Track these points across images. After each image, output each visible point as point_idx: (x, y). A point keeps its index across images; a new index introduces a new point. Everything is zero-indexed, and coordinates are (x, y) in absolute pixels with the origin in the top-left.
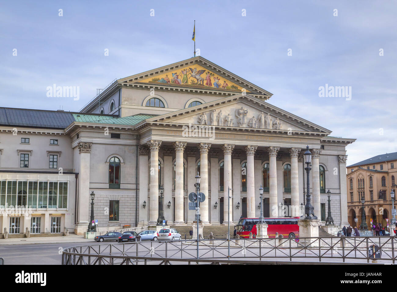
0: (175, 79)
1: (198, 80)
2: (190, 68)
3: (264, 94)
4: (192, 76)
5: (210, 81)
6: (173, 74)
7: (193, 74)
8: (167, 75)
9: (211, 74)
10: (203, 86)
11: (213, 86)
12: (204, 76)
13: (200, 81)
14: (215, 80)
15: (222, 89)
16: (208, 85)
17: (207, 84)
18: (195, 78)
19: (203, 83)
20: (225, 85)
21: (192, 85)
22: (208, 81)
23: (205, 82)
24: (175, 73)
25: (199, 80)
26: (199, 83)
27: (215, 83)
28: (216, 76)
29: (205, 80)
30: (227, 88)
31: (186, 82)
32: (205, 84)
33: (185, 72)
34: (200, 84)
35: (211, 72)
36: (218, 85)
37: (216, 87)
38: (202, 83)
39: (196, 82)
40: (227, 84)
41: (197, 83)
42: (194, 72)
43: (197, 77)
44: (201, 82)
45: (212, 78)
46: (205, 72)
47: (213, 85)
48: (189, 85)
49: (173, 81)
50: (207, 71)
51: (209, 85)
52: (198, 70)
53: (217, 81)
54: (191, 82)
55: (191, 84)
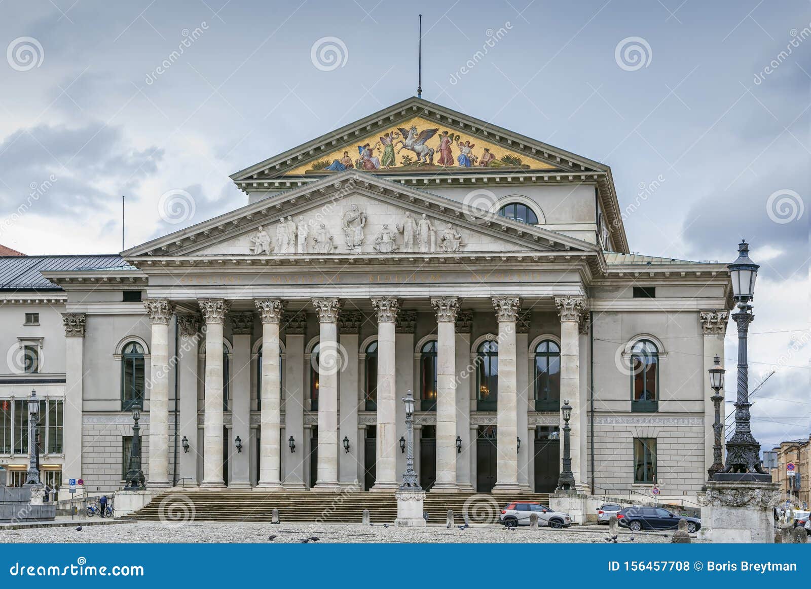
0: (366, 158)
1: (418, 154)
2: (400, 129)
3: (587, 169)
4: (405, 146)
5: (450, 152)
6: (359, 147)
7: (408, 142)
8: (346, 153)
9: (453, 135)
10: (433, 168)
11: (457, 164)
12: (434, 142)
13: (425, 156)
14: (461, 150)
15: (480, 169)
16: (443, 162)
17: (442, 160)
18: (413, 149)
19: (432, 160)
20: (488, 157)
21: (405, 168)
22: (446, 152)
23: (437, 157)
24: (365, 146)
25: (422, 154)
26: (422, 161)
27: (463, 157)
28: (464, 138)
29: (437, 152)
30: (493, 165)
31: (392, 163)
32: (435, 162)
33: (388, 139)
34: (424, 164)
35: (450, 131)
36: (469, 161)
37: (463, 167)
38: (428, 162)
39: (415, 158)
40: (492, 156)
41: (416, 163)
42: (410, 135)
43: (418, 147)
44: (427, 157)
45: (454, 146)
46: (438, 133)
47: (456, 161)
48: (397, 169)
49: (361, 164)
50: (442, 129)
51: (448, 161)
52: (419, 130)
53: (466, 150)
54: (403, 161)
55: (402, 165)
